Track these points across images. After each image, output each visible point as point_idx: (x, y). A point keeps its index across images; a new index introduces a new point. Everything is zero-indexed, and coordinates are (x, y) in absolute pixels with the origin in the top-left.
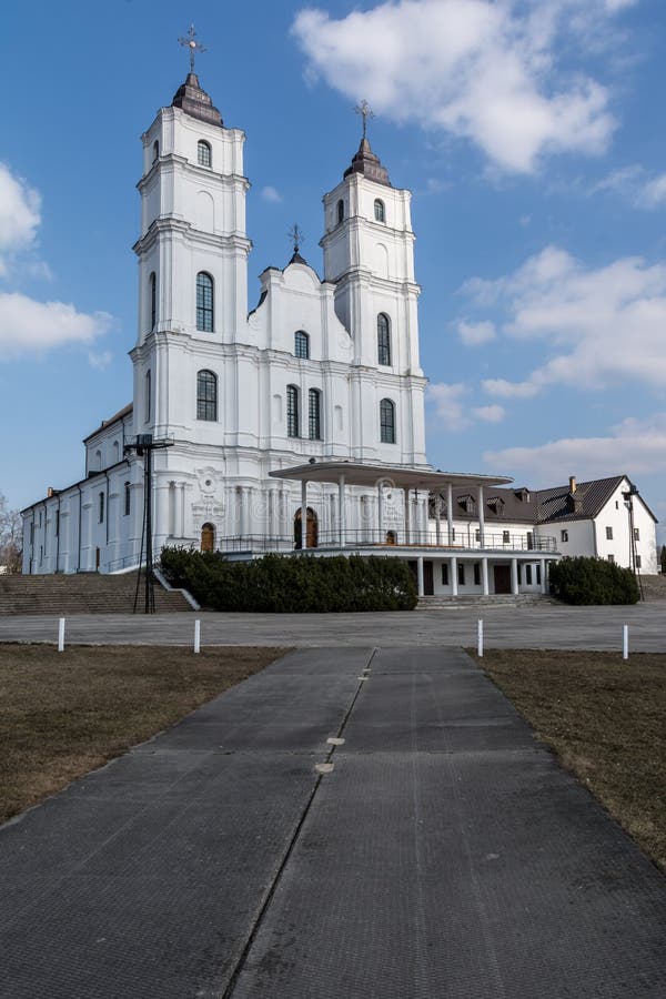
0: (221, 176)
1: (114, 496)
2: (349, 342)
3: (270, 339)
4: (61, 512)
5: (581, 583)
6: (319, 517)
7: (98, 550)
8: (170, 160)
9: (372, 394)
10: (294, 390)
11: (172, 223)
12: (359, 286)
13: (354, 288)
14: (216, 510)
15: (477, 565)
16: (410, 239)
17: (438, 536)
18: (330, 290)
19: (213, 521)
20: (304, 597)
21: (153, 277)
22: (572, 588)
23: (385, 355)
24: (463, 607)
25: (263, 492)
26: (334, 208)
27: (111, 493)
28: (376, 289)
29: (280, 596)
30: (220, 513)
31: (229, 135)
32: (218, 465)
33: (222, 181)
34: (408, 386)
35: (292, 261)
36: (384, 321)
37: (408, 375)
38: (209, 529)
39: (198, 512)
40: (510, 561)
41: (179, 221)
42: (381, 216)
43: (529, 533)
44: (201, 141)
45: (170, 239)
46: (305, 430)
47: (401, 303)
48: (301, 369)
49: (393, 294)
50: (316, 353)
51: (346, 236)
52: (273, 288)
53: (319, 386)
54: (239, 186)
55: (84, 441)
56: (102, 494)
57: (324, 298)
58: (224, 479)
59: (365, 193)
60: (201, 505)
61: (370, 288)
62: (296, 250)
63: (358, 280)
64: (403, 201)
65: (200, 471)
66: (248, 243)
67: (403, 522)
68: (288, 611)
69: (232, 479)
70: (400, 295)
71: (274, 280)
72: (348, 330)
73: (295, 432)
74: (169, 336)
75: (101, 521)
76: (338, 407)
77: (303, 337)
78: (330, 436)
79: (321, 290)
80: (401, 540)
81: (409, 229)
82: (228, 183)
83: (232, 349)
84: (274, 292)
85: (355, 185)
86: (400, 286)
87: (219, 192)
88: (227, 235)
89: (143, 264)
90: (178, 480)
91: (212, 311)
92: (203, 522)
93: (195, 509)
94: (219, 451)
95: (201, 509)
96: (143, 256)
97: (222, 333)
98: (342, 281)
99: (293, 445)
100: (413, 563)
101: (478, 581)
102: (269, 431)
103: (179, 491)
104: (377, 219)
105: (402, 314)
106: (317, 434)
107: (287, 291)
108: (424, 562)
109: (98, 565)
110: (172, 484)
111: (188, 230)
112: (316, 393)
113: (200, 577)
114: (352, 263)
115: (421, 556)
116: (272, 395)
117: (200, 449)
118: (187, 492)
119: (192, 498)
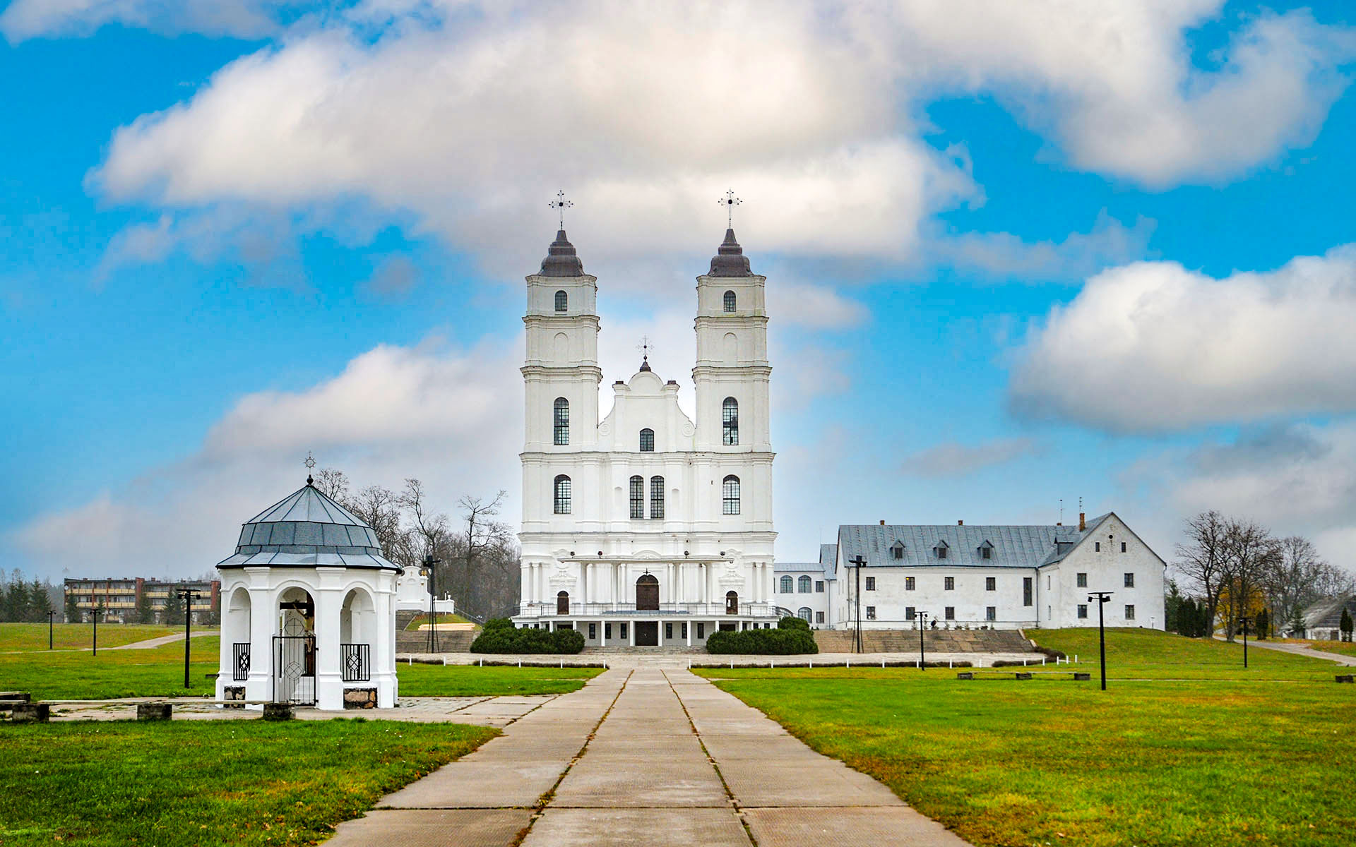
2: (693, 430)
3: (615, 441)
6: (661, 585)
10: (637, 481)
12: (700, 380)
13: (697, 383)
14: (568, 581)
16: (759, 322)
18: (671, 390)
23: (733, 435)
28: (722, 378)
30: (571, 584)
32: (571, 547)
33: (574, 321)
34: (752, 462)
37: (751, 451)
39: (554, 584)
42: (731, 306)
43: (1025, 579)
44: (558, 293)
46: (647, 513)
47: (749, 385)
48: (643, 462)
49: (739, 378)
52: (618, 400)
53: (660, 473)
54: (587, 323)
57: (667, 397)
60: (557, 579)
61: (716, 379)
62: (645, 358)
63: (700, 375)
64: (754, 286)
65: (556, 553)
67: (744, 584)
70: (748, 378)
71: (618, 392)
73: (636, 515)
76: (676, 490)
78: (669, 515)
79: (664, 390)
83: (581, 456)
84: (619, 402)
86: (747, 370)
88: (577, 365)
90: (536, 562)
91: (569, 427)
92: (558, 591)
94: (570, 537)
95: (557, 581)
99: (637, 526)
102: (612, 517)
103: (536, 570)
105: (750, 395)
106: (658, 514)
107: (633, 397)
110: (531, 565)
111: (543, 370)
112: (658, 480)
116: (613, 488)
117: (555, 537)
118: (545, 570)
119: (549, 573)
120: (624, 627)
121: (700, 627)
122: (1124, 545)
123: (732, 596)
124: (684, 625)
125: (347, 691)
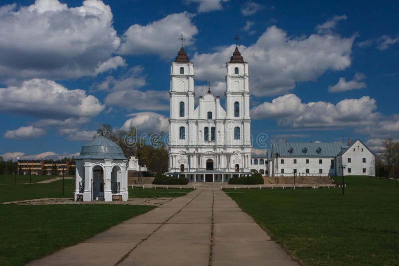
0: (186, 76)
3: (199, 116)
6: (213, 162)
11: (172, 92)
13: (227, 97)
14: (184, 161)
18: (218, 99)
19: (184, 164)
23: (237, 114)
25: (197, 156)
28: (234, 95)
32: (185, 150)
34: (244, 122)
35: (207, 93)
36: (237, 104)
37: (244, 119)
38: (182, 166)
42: (237, 73)
43: (332, 160)
45: (172, 96)
47: (243, 98)
48: (208, 122)
49: (240, 95)
50: (214, 118)
53: (214, 126)
57: (216, 102)
59: (231, 67)
61: (232, 96)
62: (209, 89)
63: (227, 95)
64: (244, 66)
65: (180, 152)
67: (241, 162)
70: (242, 95)
71: (201, 100)
79: (215, 100)
83: (188, 121)
84: (201, 103)
85: (228, 66)
86: (242, 93)
87: (186, 80)
88: (186, 92)
90: (174, 154)
91: (184, 111)
92: (181, 164)
93: (178, 161)
94: (184, 147)
97: (186, 117)
104: (235, 74)
105: (243, 101)
107: (205, 102)
110: (172, 156)
117: (180, 147)
118: (177, 157)
119: (178, 158)
120: (202, 176)
121: (227, 176)
122: (362, 149)
123: (237, 166)
124: (221, 175)
125: (113, 196)
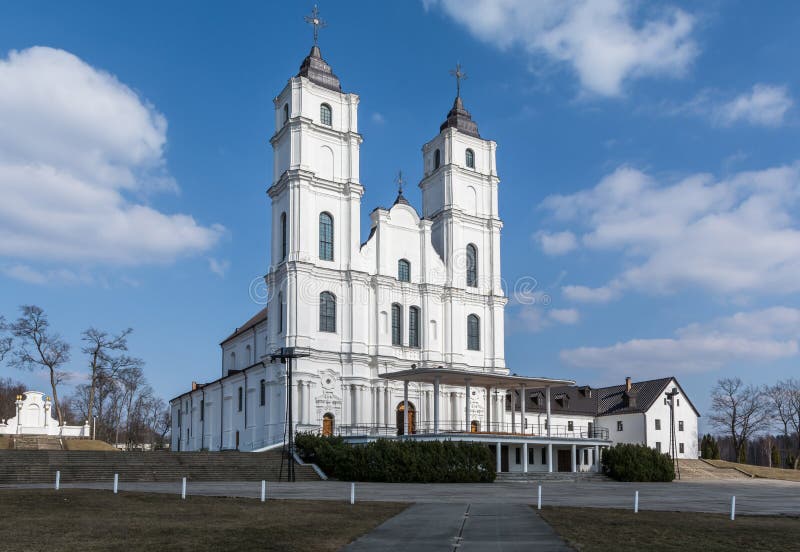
0: (340, 133)
1: (252, 390)
2: (442, 268)
3: (378, 267)
4: (206, 401)
5: (627, 465)
6: (417, 409)
7: (238, 433)
8: (298, 121)
9: (461, 311)
10: (397, 308)
11: (300, 173)
12: (451, 223)
13: (447, 225)
14: (335, 403)
15: (544, 449)
16: (495, 182)
17: (513, 427)
18: (428, 226)
19: (333, 412)
20: (408, 471)
21: (284, 217)
22: (619, 468)
23: (472, 278)
24: (531, 482)
25: (372, 389)
26: (431, 156)
27: (249, 388)
28: (466, 224)
29: (390, 470)
30: (338, 405)
31: (346, 99)
32: (337, 367)
33: (340, 138)
34: (491, 304)
35: (397, 202)
36: (472, 249)
37: (491, 295)
38: (329, 418)
39: (320, 405)
40: (571, 446)
41: (306, 172)
42: (471, 162)
43: (590, 424)
44: (323, 104)
45: (299, 187)
46: (406, 340)
47: (487, 235)
49: (480, 228)
50: (415, 278)
51: (442, 180)
52: (381, 224)
53: (418, 303)
54: (354, 141)
55: (221, 344)
56: (241, 389)
57: (423, 232)
58: (341, 379)
59: (458, 145)
60: (323, 399)
61: (462, 224)
62: (400, 193)
63: (451, 217)
64: (490, 150)
65: (322, 372)
66: (361, 188)
67: (485, 414)
68: (396, 481)
69: (347, 379)
70: (486, 229)
71: (382, 218)
72: (442, 258)
73: (397, 340)
74: (298, 265)
75: (240, 409)
76: (433, 321)
77: (405, 266)
78: (426, 345)
79: (420, 226)
80: (483, 429)
81: (495, 173)
82: (345, 140)
83: (348, 275)
84: (382, 227)
85: (450, 137)
86: (486, 222)
87: (339, 146)
88: (345, 182)
89: (275, 205)
90: (305, 379)
91: (332, 244)
92: (324, 412)
93: (318, 402)
94: (337, 356)
95: (323, 402)
96: (275, 198)
97: (340, 261)
98: (437, 216)
99: (397, 352)
100: (493, 447)
101: (544, 461)
102: (377, 341)
103: (305, 388)
104: (468, 165)
105: (487, 244)
106: (416, 342)
107: (393, 227)
108: (502, 447)
109: (238, 444)
110: (300, 382)
111: (313, 179)
112: (415, 310)
113: (327, 456)
114: (446, 202)
115: (499, 441)
116: (380, 311)
117: (323, 355)
119: (315, 393)
122: (678, 401)
123: (474, 425)
